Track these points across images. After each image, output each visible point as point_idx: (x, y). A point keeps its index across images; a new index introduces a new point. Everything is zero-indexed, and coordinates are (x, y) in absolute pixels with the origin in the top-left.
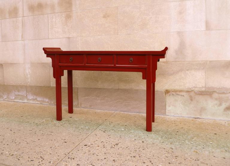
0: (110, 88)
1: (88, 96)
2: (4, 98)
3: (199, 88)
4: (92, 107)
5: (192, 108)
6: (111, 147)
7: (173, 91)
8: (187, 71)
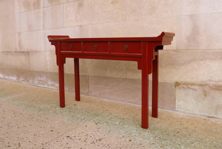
0: (118, 77)
1: (97, 85)
2: (30, 83)
3: (215, 82)
4: (101, 96)
5: (206, 105)
6: (91, 142)
7: (184, 84)
8: (200, 61)
